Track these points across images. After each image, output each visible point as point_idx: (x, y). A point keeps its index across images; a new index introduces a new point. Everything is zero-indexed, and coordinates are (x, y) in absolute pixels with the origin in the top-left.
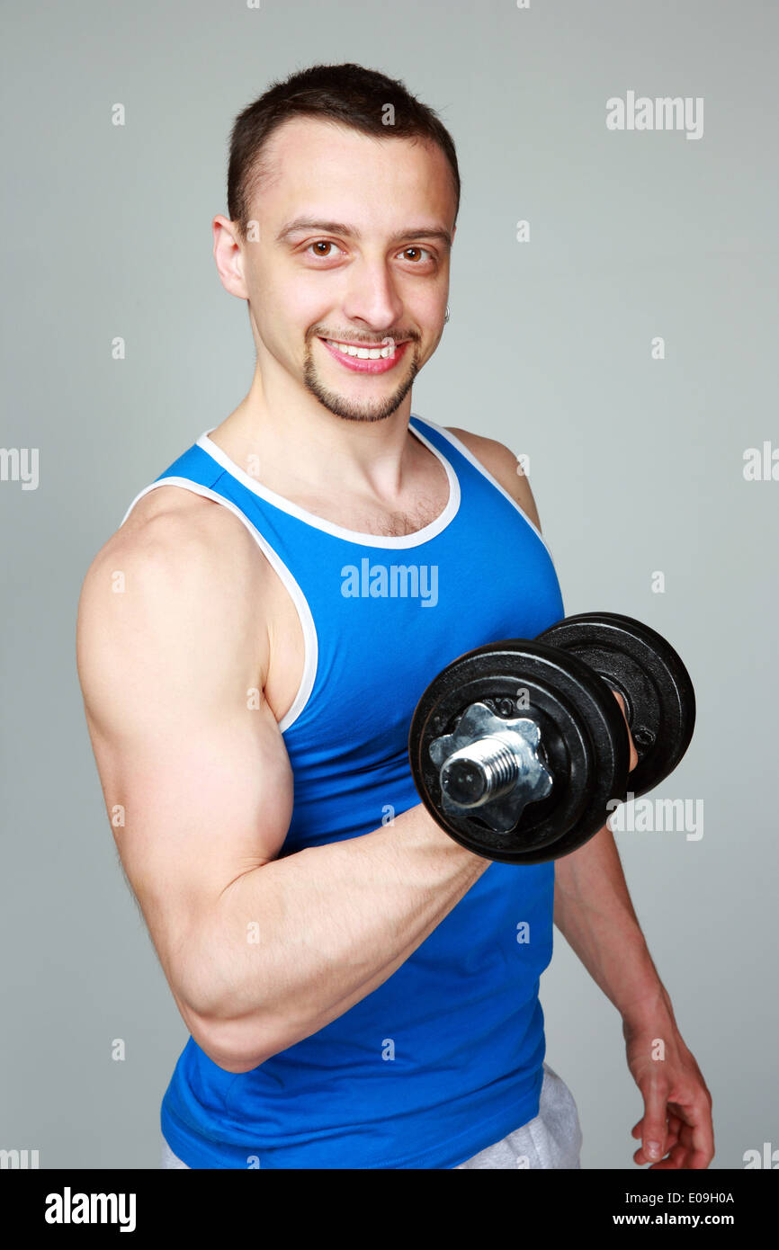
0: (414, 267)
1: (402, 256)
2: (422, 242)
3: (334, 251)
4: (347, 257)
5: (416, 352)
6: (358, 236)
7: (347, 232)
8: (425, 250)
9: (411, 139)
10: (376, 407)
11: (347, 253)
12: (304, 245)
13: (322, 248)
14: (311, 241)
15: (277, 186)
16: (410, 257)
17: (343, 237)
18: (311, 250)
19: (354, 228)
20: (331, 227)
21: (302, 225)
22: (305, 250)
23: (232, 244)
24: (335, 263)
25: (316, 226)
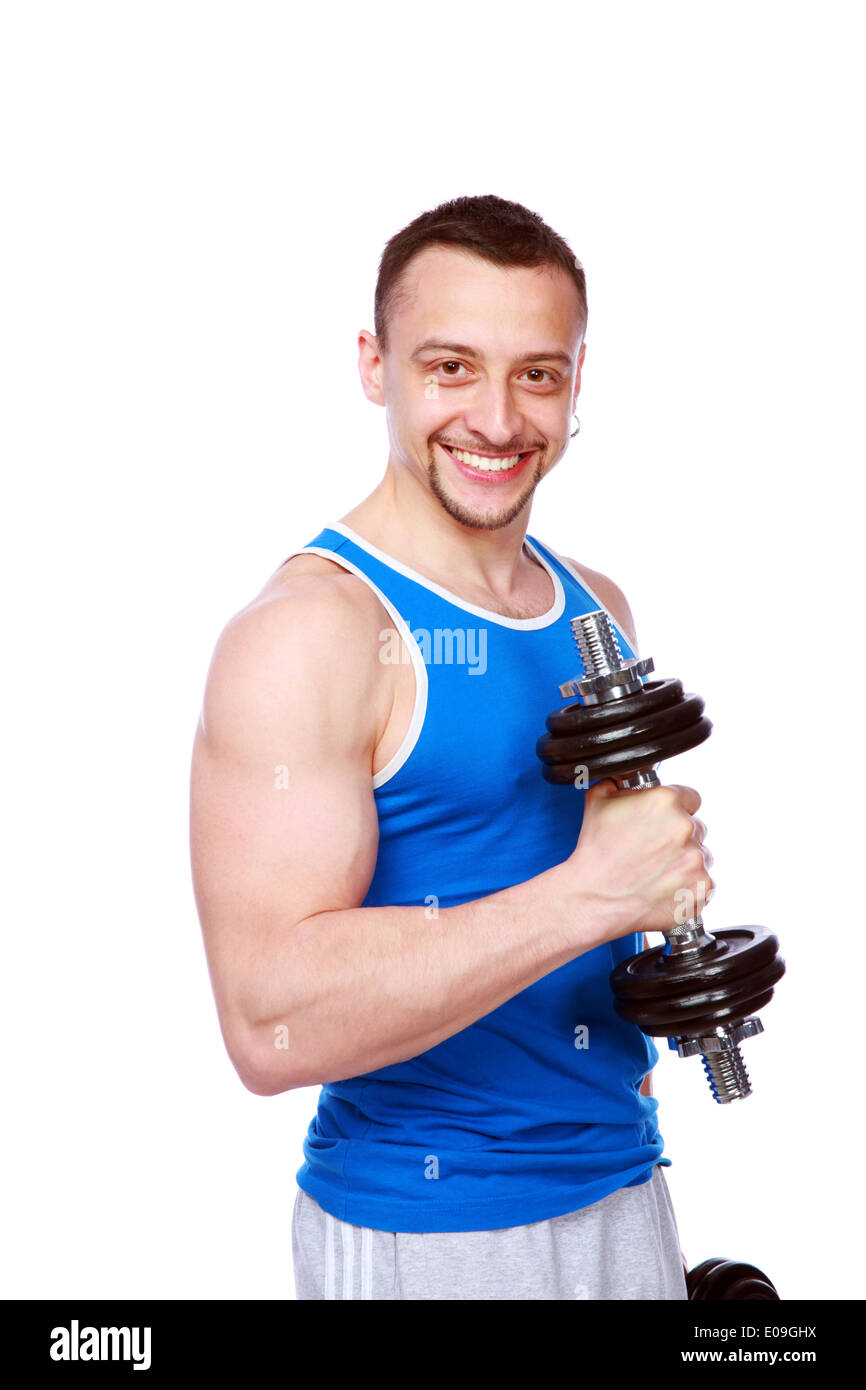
0: (536, 387)
1: (525, 377)
2: (543, 365)
3: (462, 370)
4: (474, 377)
5: (541, 459)
6: (483, 358)
7: (473, 354)
8: (547, 373)
9: (536, 268)
10: (495, 517)
11: (474, 373)
12: (434, 364)
13: (451, 367)
14: (440, 361)
15: (413, 308)
16: (533, 377)
17: (469, 358)
18: (441, 369)
19: (479, 350)
20: (459, 349)
21: (432, 345)
22: (435, 368)
23: (373, 356)
24: (462, 381)
25: (445, 347)
